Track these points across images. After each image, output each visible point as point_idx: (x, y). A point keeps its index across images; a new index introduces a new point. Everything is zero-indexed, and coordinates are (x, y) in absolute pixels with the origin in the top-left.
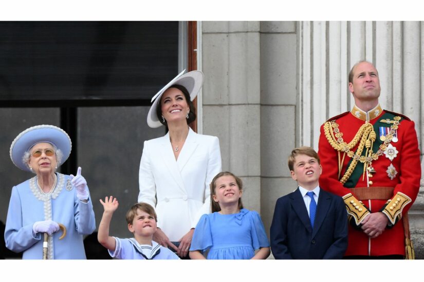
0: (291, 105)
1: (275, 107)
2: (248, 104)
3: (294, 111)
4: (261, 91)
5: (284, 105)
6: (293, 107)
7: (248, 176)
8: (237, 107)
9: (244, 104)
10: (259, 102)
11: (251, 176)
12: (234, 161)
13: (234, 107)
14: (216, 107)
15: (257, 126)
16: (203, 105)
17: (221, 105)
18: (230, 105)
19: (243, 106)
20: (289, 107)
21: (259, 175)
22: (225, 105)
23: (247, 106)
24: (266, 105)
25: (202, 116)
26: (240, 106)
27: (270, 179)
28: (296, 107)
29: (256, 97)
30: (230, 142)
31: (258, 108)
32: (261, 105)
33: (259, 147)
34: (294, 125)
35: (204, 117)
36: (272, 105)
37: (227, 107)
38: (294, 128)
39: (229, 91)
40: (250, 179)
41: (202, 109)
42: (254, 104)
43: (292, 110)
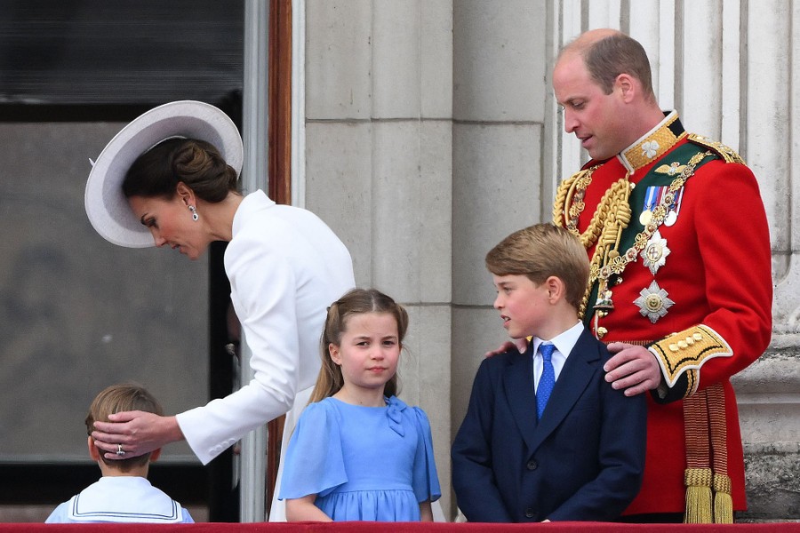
0: (533, 123)
1: (491, 128)
2: (422, 119)
3: (539, 138)
4: (456, 87)
5: (514, 123)
6: (537, 128)
7: (420, 304)
8: (395, 125)
9: (412, 119)
10: (449, 115)
11: (426, 304)
12: (384, 265)
13: (384, 126)
14: (339, 125)
15: (443, 176)
16: (307, 121)
17: (352, 122)
18: (373, 120)
19: (410, 124)
20: (526, 128)
21: (449, 300)
22: (362, 121)
23: (419, 123)
24: (466, 122)
25: (302, 149)
26: (401, 123)
27: (475, 311)
28: (543, 127)
29: (441, 101)
30: (373, 214)
31: (446, 128)
32: (455, 121)
33: (449, 229)
34: (538, 173)
35: (308, 152)
36: (483, 123)
37: (368, 125)
38: (537, 181)
39: (373, 84)
40: (425, 311)
41: (303, 130)
42: (437, 120)
43: (533, 134)
